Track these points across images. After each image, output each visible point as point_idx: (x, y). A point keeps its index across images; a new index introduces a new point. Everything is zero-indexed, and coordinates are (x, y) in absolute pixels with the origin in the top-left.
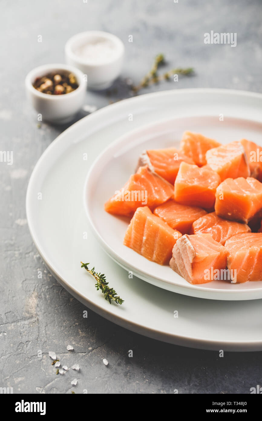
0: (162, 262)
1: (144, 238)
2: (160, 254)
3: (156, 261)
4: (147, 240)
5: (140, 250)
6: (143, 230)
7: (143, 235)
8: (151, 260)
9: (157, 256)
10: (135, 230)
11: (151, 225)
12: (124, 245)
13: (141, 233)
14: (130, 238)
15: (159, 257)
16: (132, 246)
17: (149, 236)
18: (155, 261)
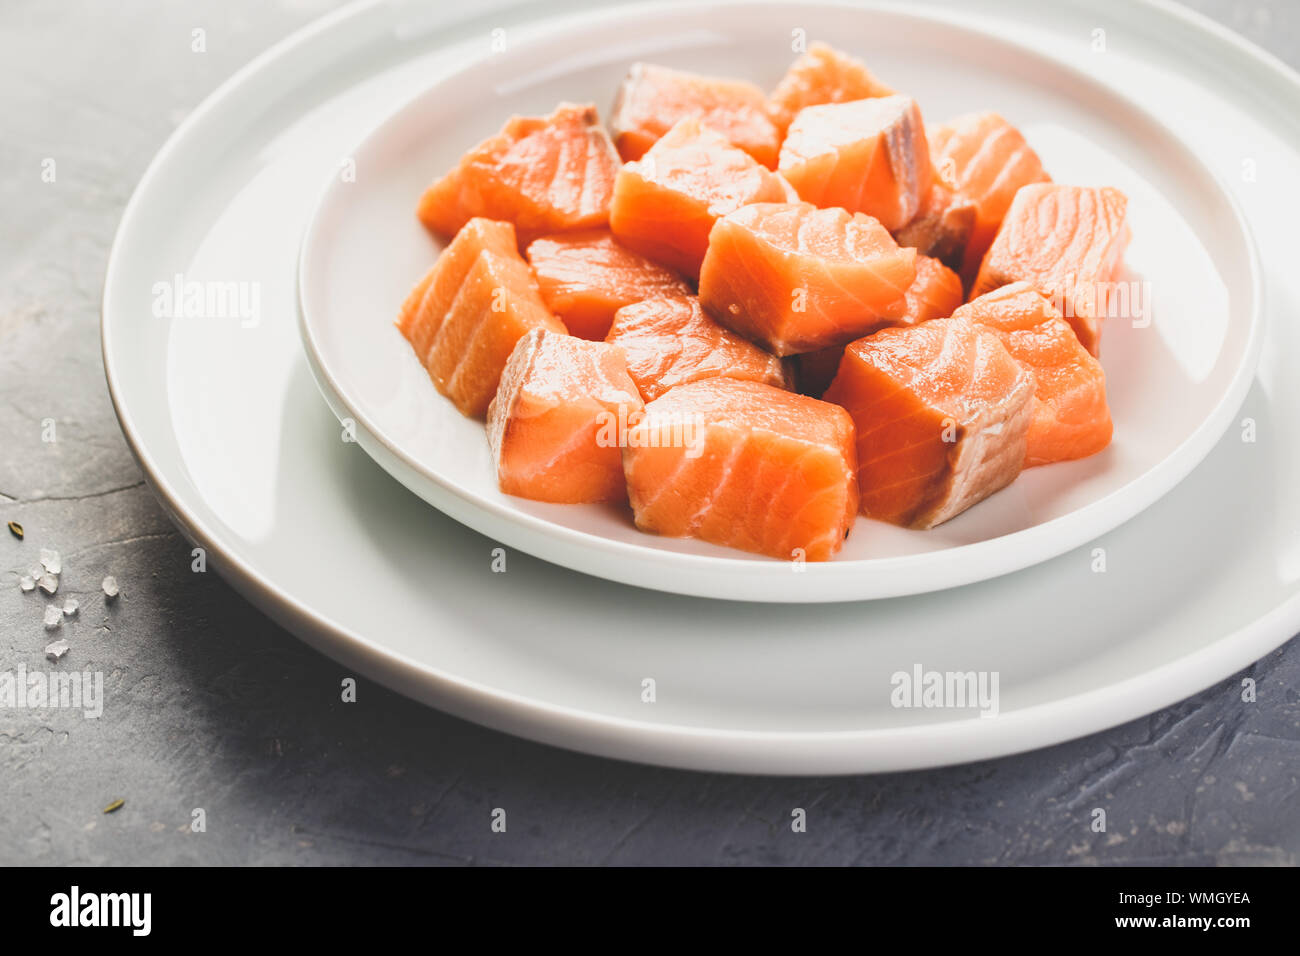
0: (468, 403)
1: (449, 316)
2: (471, 377)
3: (456, 396)
4: (452, 323)
5: (427, 351)
6: (456, 291)
7: (448, 306)
8: (443, 390)
9: (461, 381)
10: (437, 289)
11: (479, 280)
12: (397, 326)
13: (447, 299)
14: (416, 307)
15: (465, 386)
16: (412, 332)
17: (462, 312)
18: (450, 398)
